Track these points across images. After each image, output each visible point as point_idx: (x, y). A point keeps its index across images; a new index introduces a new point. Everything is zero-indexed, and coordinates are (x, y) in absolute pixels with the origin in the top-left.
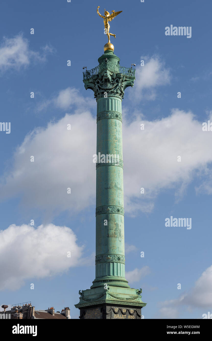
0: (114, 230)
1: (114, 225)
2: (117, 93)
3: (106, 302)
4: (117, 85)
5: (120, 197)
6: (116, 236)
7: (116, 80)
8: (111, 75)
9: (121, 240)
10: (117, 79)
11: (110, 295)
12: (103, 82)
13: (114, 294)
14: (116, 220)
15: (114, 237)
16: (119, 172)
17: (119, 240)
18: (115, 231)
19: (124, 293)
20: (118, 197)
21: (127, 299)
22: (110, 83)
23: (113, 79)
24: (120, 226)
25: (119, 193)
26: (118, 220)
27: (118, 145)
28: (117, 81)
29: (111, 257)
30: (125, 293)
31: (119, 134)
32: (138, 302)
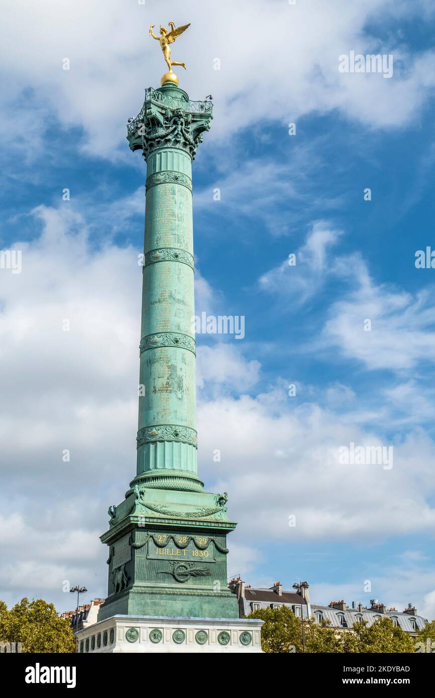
0: (166, 378)
1: (167, 369)
2: (177, 142)
3: (132, 522)
4: (175, 129)
5: (182, 316)
6: (170, 389)
7: (172, 121)
8: (162, 114)
9: (182, 396)
10: (175, 120)
11: (146, 507)
12: (150, 128)
13: (156, 504)
14: (171, 359)
15: (167, 390)
16: (180, 271)
17: (177, 396)
18: (168, 379)
19: (183, 503)
20: (176, 316)
21: (188, 514)
22: (162, 126)
23: (167, 119)
24: (181, 369)
25: (178, 309)
26: (176, 359)
27: (178, 226)
28: (175, 123)
29: (159, 432)
30: (187, 503)
31: (180, 207)
32: (216, 520)
